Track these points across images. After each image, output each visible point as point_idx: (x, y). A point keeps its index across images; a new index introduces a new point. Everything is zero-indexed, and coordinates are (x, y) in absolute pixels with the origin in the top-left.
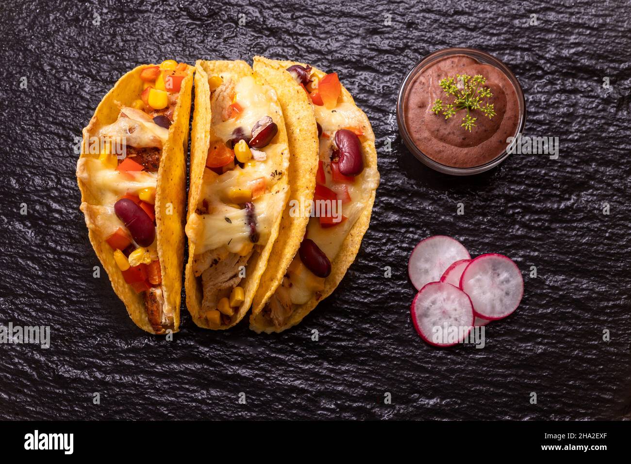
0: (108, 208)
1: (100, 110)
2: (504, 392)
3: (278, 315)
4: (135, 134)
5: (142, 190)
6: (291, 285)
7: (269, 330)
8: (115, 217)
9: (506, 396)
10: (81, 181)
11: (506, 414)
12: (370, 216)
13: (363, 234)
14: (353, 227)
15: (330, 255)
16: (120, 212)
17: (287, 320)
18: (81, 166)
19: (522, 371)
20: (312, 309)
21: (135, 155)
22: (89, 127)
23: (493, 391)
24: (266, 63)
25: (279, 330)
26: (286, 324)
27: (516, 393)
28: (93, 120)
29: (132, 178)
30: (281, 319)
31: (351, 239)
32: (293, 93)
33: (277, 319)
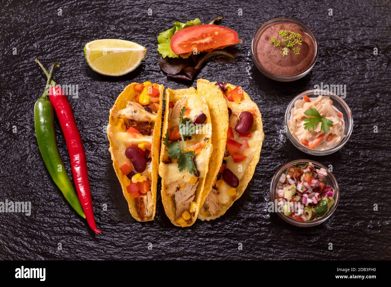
0: (122, 151)
1: (117, 101)
2: (344, 211)
3: (212, 209)
4: (137, 114)
5: (140, 143)
6: (218, 193)
7: (208, 219)
8: (125, 157)
9: (345, 213)
10: (109, 136)
11: (347, 222)
12: (259, 155)
13: (256, 164)
14: (251, 161)
15: (240, 177)
16: (128, 155)
17: (218, 212)
18: (109, 128)
19: (353, 200)
20: (230, 206)
21: (136, 125)
22: (113, 109)
23: (339, 211)
24: (203, 81)
25: (214, 218)
26: (217, 215)
27: (351, 211)
28: (114, 106)
29: (135, 137)
30: (214, 212)
31: (250, 168)
32: (216, 93)
33: (212, 212)
